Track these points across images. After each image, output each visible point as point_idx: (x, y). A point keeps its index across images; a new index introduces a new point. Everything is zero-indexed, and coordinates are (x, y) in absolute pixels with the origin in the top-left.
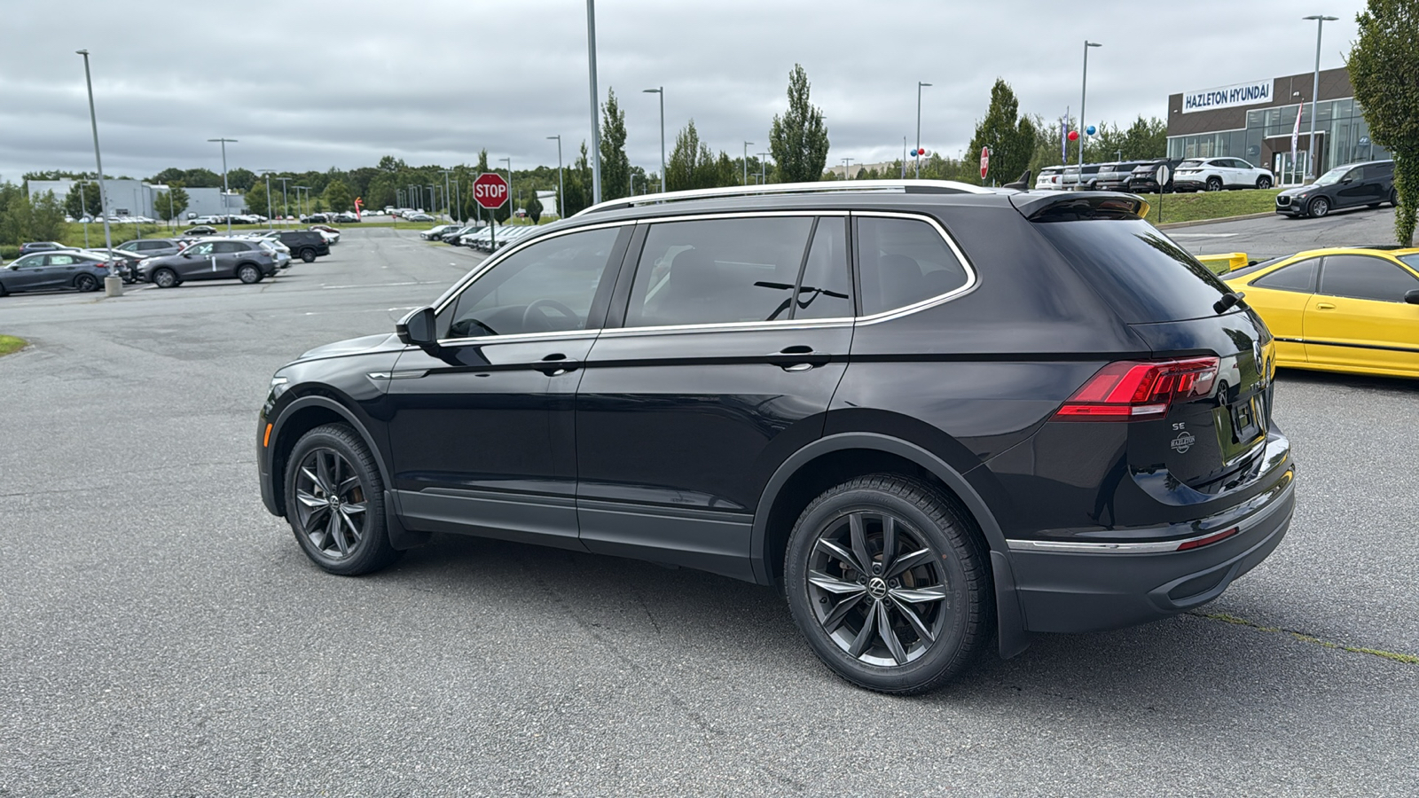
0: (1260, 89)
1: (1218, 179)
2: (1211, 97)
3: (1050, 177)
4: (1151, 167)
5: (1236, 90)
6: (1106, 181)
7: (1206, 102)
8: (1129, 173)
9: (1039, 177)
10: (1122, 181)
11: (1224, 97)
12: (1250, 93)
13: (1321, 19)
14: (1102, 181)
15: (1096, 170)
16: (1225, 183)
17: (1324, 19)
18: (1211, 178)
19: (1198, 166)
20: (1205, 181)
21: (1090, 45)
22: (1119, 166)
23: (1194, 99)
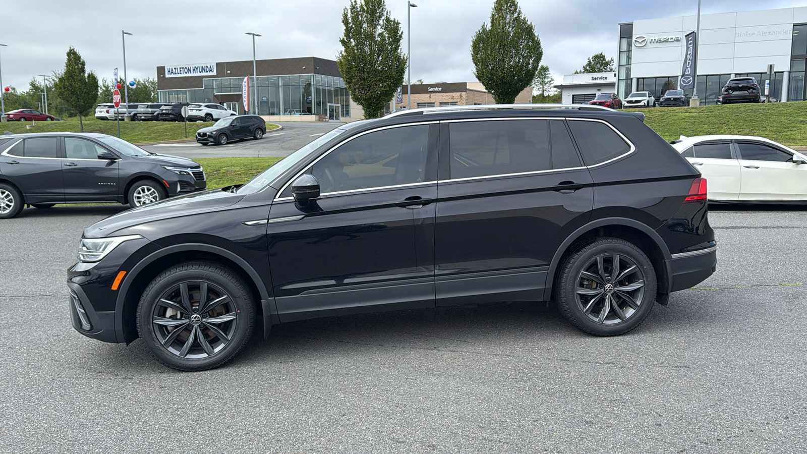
0: (209, 67)
1: (210, 115)
2: (182, 69)
3: (105, 110)
4: (171, 107)
5: (195, 67)
6: (143, 114)
7: (179, 72)
8: (158, 110)
9: (97, 110)
10: (153, 114)
11: (189, 70)
12: (204, 69)
13: (254, 35)
14: (141, 114)
15: (136, 107)
16: (214, 118)
17: (255, 35)
18: (207, 114)
19: (199, 107)
20: (204, 116)
21: (125, 33)
22: (151, 105)
23: (172, 70)
